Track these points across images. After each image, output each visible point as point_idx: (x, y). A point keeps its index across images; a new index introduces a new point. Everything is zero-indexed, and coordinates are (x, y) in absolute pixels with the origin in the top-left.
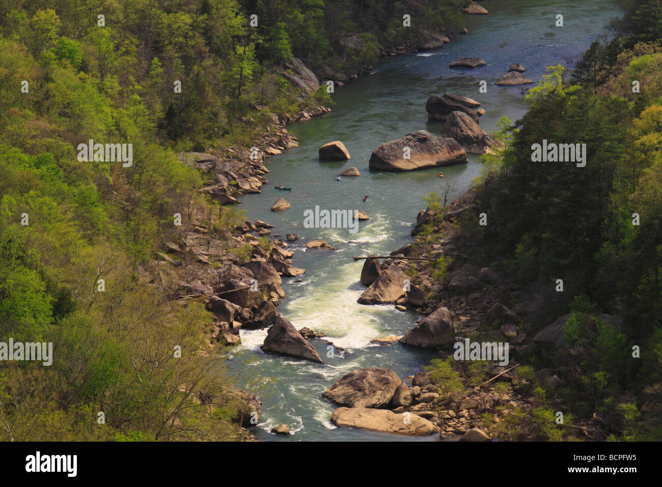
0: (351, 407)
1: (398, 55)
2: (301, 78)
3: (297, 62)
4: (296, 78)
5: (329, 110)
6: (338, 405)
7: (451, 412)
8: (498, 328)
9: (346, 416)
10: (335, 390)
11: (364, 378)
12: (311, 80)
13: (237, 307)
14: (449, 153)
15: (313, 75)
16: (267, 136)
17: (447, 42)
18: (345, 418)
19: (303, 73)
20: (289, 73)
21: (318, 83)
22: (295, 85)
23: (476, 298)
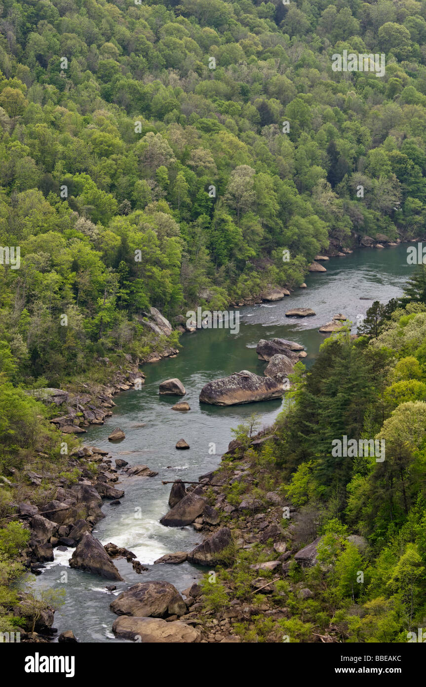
0: (132, 615)
1: (244, 305)
2: (157, 324)
3: (154, 311)
4: (152, 325)
5: (178, 351)
6: (121, 613)
7: (215, 622)
8: (271, 545)
9: (126, 625)
10: (122, 600)
11: (146, 589)
12: (164, 325)
13: (55, 524)
14: (267, 390)
15: (166, 322)
16: (119, 373)
17: (288, 295)
18: (125, 625)
19: (158, 320)
20: (146, 320)
21: (171, 328)
22: (150, 329)
23: (261, 518)
